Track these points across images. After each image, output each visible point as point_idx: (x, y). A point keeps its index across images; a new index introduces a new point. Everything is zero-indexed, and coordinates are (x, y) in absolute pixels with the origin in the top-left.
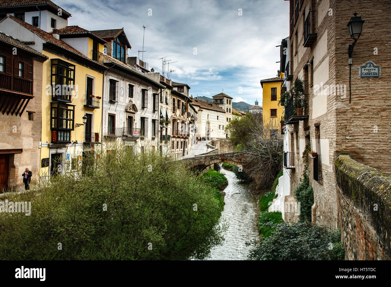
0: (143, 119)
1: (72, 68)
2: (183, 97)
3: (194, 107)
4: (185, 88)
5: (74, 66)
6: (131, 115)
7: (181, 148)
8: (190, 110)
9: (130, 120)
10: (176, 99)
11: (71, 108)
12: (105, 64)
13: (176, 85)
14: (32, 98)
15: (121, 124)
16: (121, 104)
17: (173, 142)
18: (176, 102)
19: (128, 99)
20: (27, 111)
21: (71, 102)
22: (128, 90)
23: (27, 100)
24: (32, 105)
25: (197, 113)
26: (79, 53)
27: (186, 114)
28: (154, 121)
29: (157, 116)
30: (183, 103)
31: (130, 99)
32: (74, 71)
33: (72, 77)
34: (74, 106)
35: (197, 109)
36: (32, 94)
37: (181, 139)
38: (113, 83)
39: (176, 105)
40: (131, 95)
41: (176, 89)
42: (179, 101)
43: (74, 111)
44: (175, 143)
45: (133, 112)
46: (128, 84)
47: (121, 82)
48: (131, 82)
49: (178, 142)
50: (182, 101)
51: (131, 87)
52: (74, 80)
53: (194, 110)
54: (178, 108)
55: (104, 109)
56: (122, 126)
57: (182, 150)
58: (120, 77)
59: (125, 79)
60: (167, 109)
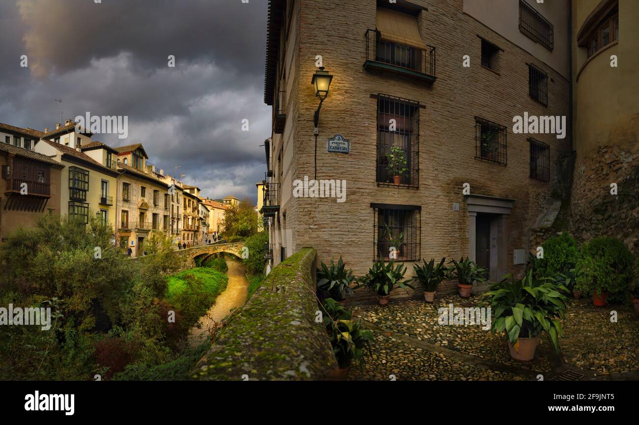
0: (155, 215)
1: (87, 173)
2: (194, 197)
3: (207, 206)
4: (196, 190)
5: (88, 172)
6: (143, 211)
7: (192, 239)
8: (200, 207)
9: (142, 215)
10: (187, 198)
11: (86, 205)
12: (118, 170)
13: (188, 187)
14: (48, 198)
15: (134, 218)
16: (134, 202)
17: (184, 235)
18: (187, 201)
19: (140, 198)
20: (48, 209)
21: (86, 201)
22: (140, 191)
23: (46, 200)
24: (50, 203)
25: (209, 211)
26: (95, 161)
27: (196, 211)
28: (165, 217)
29: (168, 213)
30: (193, 202)
31: (142, 198)
32: (88, 175)
33: (87, 181)
34: (88, 204)
35: (209, 208)
36: (49, 194)
37: (191, 232)
38: (126, 185)
39: (187, 203)
40: (143, 195)
41: (188, 191)
42: (189, 200)
43: (88, 208)
44: (186, 235)
45: (145, 208)
46: (140, 186)
47: (134, 184)
48: (144, 184)
49: (188, 234)
50: (192, 200)
51: (143, 189)
52: (88, 183)
53: (206, 208)
54: (189, 206)
55: (118, 207)
56: (135, 220)
57: (193, 241)
58: (133, 181)
59: (138, 182)
60: (178, 207)
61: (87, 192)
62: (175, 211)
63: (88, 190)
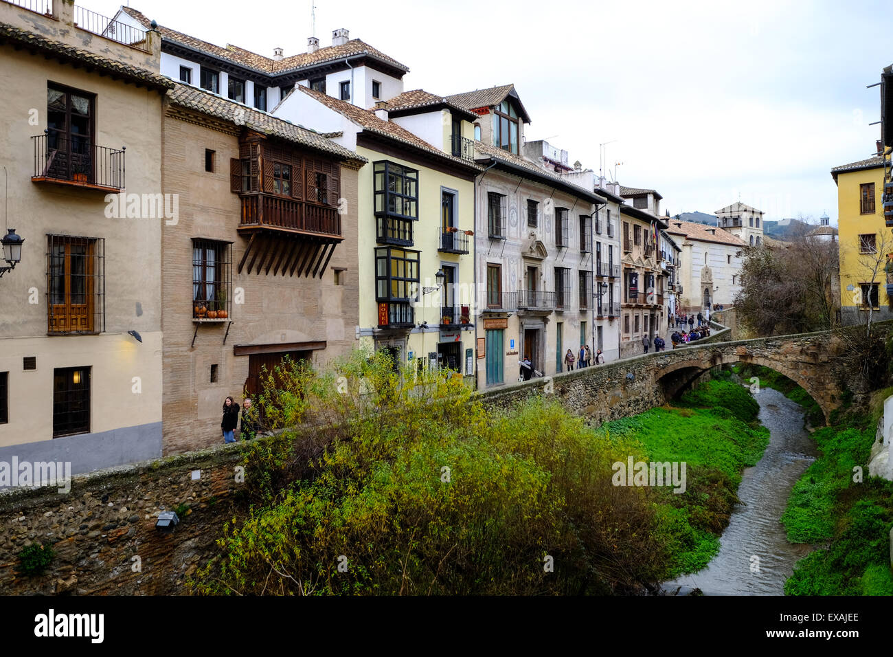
0: (559, 272)
1: (413, 175)
2: (647, 219)
3: (674, 238)
4: (650, 198)
5: (417, 172)
6: (534, 264)
7: (646, 330)
8: (663, 246)
9: (532, 273)
10: (632, 222)
11: (413, 256)
12: (478, 162)
13: (630, 193)
14: (339, 241)
15: (513, 283)
16: (513, 242)
17: (627, 317)
18: (631, 230)
19: (526, 231)
20: (332, 268)
21: (412, 245)
22: (526, 212)
23: (331, 246)
24: (339, 256)
25: (679, 250)
26: (426, 144)
27: (654, 254)
28: (583, 274)
29: (589, 264)
30: (646, 232)
31: (531, 230)
32: (416, 181)
33: (413, 195)
34: (418, 252)
35: (679, 242)
36: (340, 233)
37: (644, 311)
38: (494, 200)
39: (631, 236)
40: (532, 221)
41: (629, 203)
42: (636, 228)
43: (418, 262)
44: (631, 320)
45: (539, 256)
46: (525, 198)
47: (511, 196)
48: (533, 193)
49: (637, 317)
50: (644, 226)
51: (532, 206)
52: (416, 200)
53: (673, 244)
54: (636, 243)
55: (478, 255)
56: (516, 288)
57: (648, 333)
58: (509, 186)
59: (520, 189)
60: (611, 246)
61: (415, 223)
62: (605, 259)
63: (417, 218)
